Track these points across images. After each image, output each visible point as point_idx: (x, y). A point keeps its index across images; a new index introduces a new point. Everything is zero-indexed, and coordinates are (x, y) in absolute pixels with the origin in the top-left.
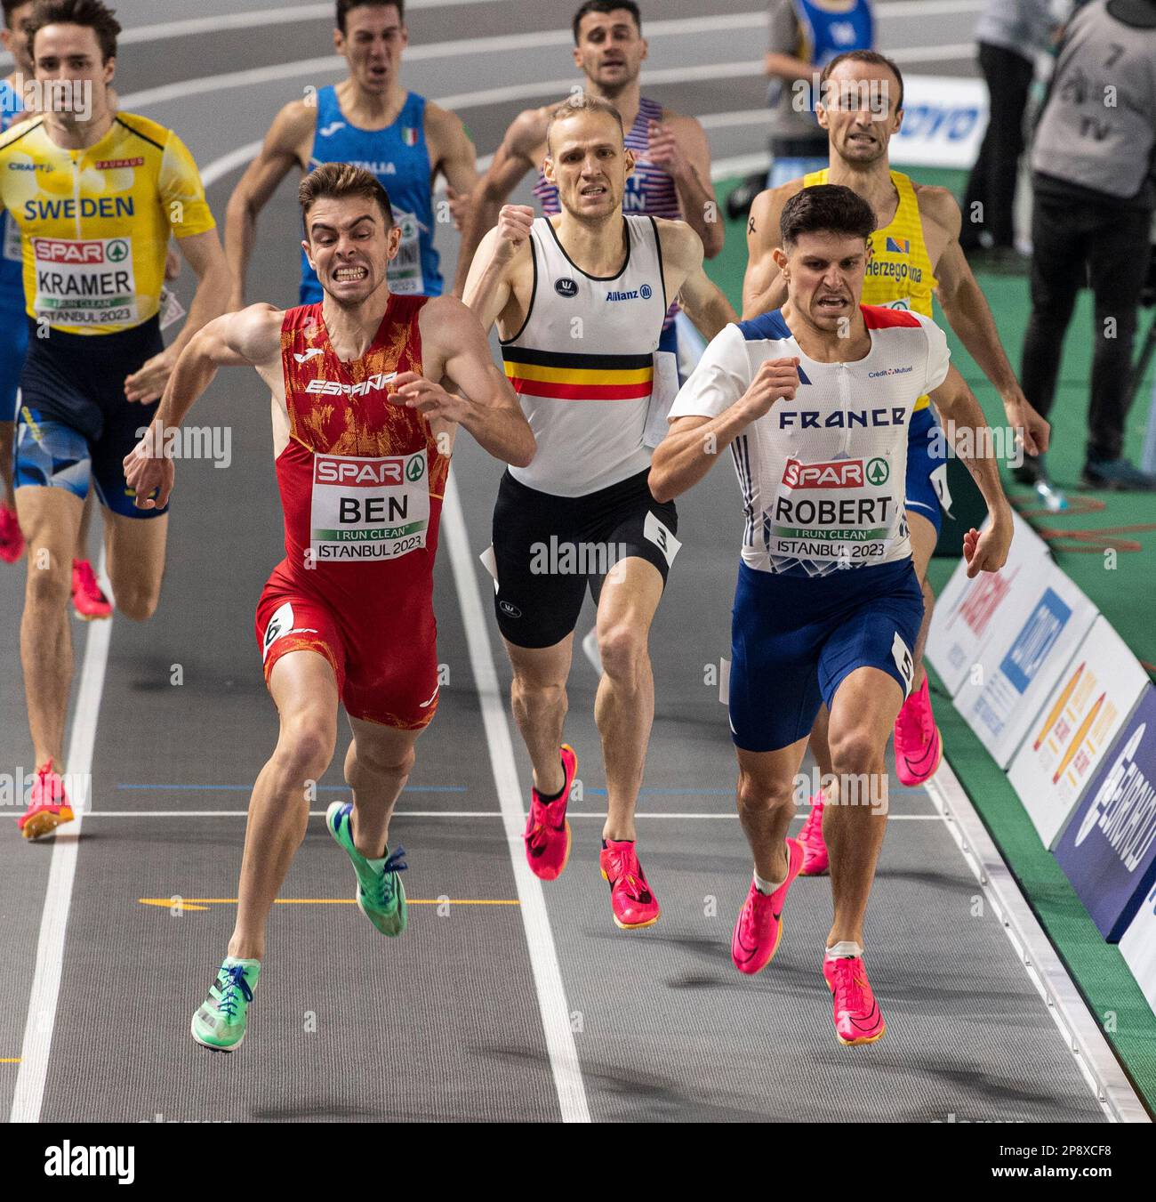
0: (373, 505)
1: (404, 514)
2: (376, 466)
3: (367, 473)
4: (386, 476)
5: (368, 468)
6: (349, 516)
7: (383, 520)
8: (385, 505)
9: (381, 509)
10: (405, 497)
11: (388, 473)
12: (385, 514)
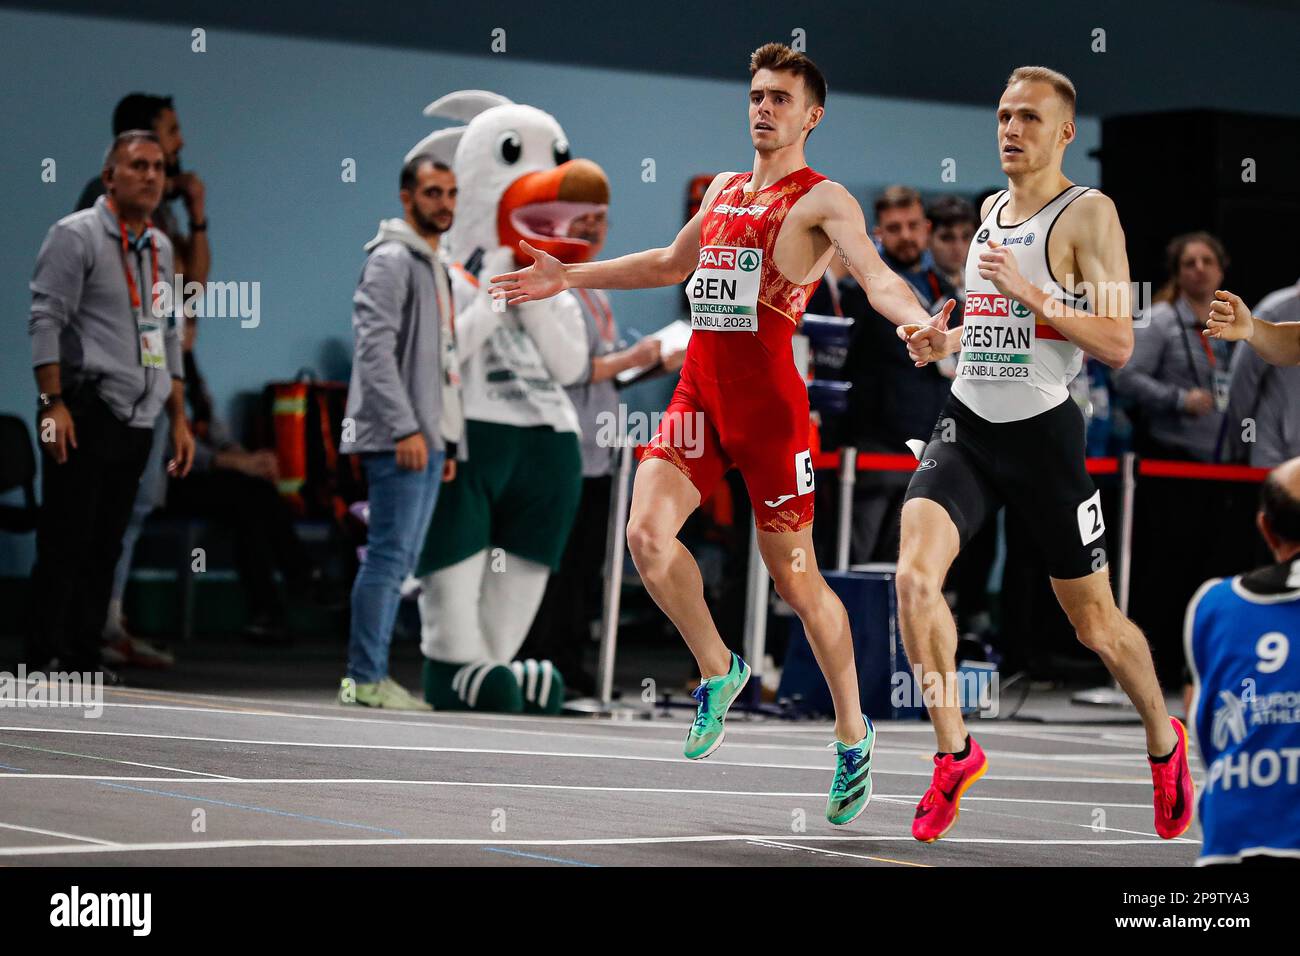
0: (712, 284)
1: (732, 296)
2: (716, 252)
3: (711, 258)
4: (723, 261)
5: (711, 253)
6: (698, 292)
7: (716, 297)
8: (718, 285)
9: (715, 288)
10: (735, 282)
11: (725, 259)
12: (717, 293)
